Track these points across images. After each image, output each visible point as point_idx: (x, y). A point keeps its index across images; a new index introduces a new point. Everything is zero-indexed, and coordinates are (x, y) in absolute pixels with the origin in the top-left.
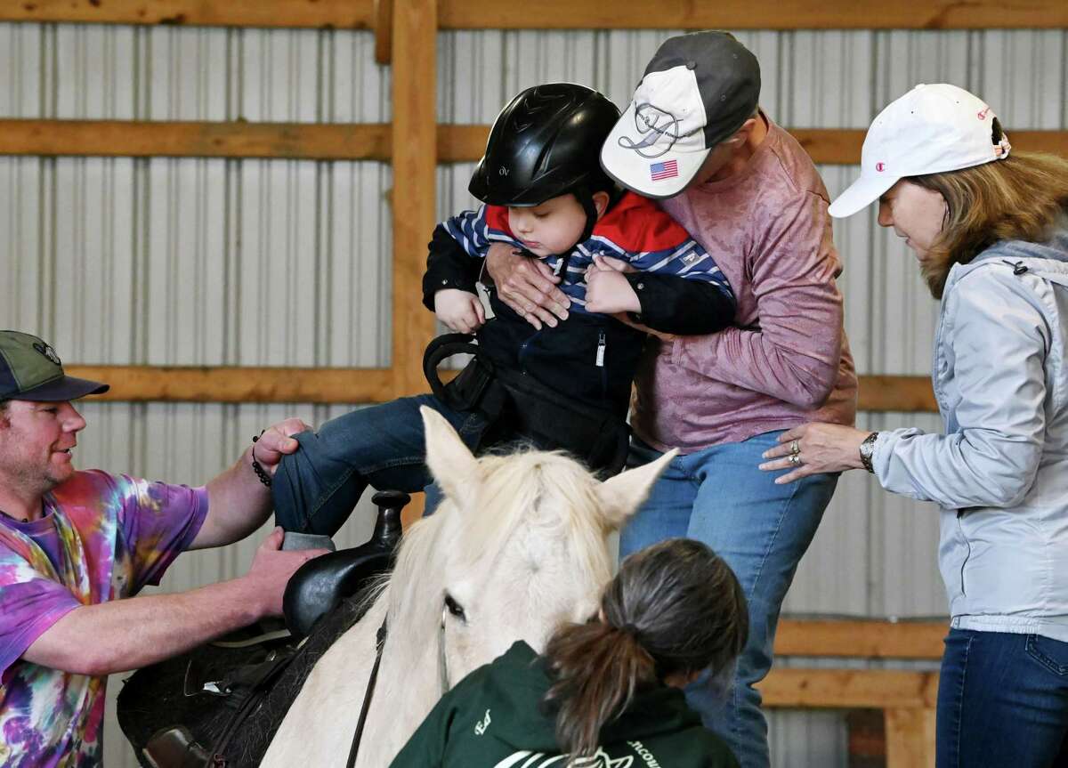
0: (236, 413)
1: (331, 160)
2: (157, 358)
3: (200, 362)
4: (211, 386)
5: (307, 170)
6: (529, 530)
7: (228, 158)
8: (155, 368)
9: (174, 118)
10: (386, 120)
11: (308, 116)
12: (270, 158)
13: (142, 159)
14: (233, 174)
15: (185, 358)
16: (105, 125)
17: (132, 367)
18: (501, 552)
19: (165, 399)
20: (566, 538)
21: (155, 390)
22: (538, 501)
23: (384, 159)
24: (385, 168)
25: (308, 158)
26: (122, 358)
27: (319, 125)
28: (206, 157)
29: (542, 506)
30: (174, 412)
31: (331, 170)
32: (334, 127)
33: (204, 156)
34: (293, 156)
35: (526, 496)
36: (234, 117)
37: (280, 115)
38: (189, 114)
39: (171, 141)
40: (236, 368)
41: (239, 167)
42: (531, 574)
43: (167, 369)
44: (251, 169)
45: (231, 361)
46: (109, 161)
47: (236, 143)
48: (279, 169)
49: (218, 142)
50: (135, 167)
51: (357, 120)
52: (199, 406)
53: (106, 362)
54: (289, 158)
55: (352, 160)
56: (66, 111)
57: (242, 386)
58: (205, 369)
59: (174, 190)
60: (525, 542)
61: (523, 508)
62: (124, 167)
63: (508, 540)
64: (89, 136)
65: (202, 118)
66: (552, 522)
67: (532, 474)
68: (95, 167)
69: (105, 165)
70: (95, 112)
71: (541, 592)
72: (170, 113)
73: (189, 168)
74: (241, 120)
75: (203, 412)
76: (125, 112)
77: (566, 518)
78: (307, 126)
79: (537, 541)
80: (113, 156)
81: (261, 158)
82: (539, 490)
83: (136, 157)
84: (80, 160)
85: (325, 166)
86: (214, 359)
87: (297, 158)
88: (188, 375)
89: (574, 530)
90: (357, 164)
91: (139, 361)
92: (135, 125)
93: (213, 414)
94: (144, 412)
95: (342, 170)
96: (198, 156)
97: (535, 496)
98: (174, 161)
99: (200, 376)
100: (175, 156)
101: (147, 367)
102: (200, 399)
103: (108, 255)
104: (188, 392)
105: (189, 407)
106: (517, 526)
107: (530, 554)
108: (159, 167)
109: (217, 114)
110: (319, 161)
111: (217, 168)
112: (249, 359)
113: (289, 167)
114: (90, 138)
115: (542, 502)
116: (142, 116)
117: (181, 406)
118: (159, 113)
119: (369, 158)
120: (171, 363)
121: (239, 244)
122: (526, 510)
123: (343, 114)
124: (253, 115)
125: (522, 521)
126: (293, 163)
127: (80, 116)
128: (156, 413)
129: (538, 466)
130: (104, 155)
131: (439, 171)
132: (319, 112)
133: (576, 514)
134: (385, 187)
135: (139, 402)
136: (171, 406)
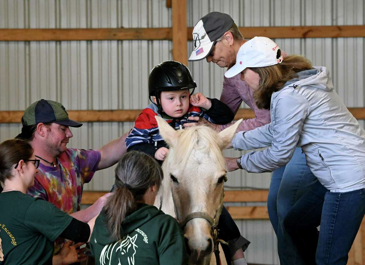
0: (123, 125)
1: (152, 40)
2: (96, 107)
3: (110, 109)
4: (114, 116)
5: (144, 43)
6: (196, 151)
7: (118, 40)
8: (95, 111)
9: (100, 27)
10: (170, 26)
11: (144, 26)
12: (132, 40)
13: (89, 41)
14: (120, 46)
15: (105, 107)
16: (77, 30)
17: (88, 111)
18: (188, 159)
19: (99, 121)
20: (208, 152)
21: (95, 118)
22: (198, 142)
23: (170, 39)
24: (170, 42)
25: (144, 40)
26: (84, 107)
27: (148, 28)
28: (111, 40)
29: (199, 143)
30: (102, 125)
31: (152, 43)
32: (153, 29)
33: (110, 40)
34: (139, 39)
35: (193, 140)
36: (120, 26)
37: (135, 26)
38: (105, 26)
39: (99, 35)
40: (122, 110)
41: (122, 43)
42: (198, 165)
43: (99, 111)
44: (126, 44)
45: (121, 108)
46: (78, 42)
47: (120, 35)
48: (135, 43)
49: (115, 35)
50: (87, 44)
51: (161, 27)
52: (110, 123)
53: (79, 109)
54: (138, 40)
55: (159, 40)
56: (64, 26)
57: (125, 116)
58: (112, 111)
59: (100, 52)
60: (195, 155)
61: (193, 144)
62: (84, 44)
63: (190, 155)
64: (71, 33)
65: (109, 27)
66: (203, 148)
67: (195, 133)
68: (74, 44)
69: (77, 43)
70: (74, 26)
71: (202, 171)
72: (98, 26)
73: (105, 44)
74: (122, 27)
75: (112, 125)
76: (83, 26)
77: (208, 146)
78: (144, 29)
79: (199, 155)
80: (80, 40)
81: (129, 40)
82: (198, 138)
83: (87, 41)
84: (69, 42)
85: (150, 42)
86: (115, 107)
87: (141, 40)
88: (107, 113)
89: (211, 149)
90: (161, 41)
91: (90, 108)
92: (87, 30)
93: (115, 126)
94: (92, 126)
95: (156, 44)
96: (108, 40)
97: (197, 140)
98: (100, 42)
99: (110, 113)
100: (100, 40)
101: (93, 111)
102: (111, 121)
103: (79, 73)
104: (106, 118)
105: (107, 123)
106: (192, 150)
107: (197, 159)
108: (95, 44)
109: (114, 25)
110: (148, 40)
111: (114, 44)
112: (127, 107)
113: (138, 43)
114: (72, 35)
115: (199, 142)
116: (89, 27)
117: (104, 123)
118: (95, 26)
119: (165, 39)
120: (101, 109)
121: (122, 69)
122: (194, 144)
123: (156, 25)
124: (126, 25)
125: (193, 148)
126: (140, 41)
127: (69, 27)
128: (96, 126)
129: (196, 130)
130: (77, 40)
131: (188, 43)
132: (148, 24)
133: (211, 144)
134: (170, 49)
135: (90, 122)
136: (101, 123)
